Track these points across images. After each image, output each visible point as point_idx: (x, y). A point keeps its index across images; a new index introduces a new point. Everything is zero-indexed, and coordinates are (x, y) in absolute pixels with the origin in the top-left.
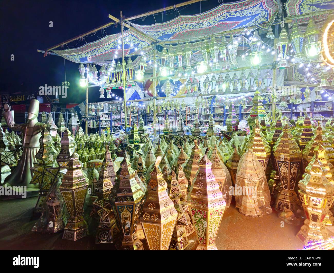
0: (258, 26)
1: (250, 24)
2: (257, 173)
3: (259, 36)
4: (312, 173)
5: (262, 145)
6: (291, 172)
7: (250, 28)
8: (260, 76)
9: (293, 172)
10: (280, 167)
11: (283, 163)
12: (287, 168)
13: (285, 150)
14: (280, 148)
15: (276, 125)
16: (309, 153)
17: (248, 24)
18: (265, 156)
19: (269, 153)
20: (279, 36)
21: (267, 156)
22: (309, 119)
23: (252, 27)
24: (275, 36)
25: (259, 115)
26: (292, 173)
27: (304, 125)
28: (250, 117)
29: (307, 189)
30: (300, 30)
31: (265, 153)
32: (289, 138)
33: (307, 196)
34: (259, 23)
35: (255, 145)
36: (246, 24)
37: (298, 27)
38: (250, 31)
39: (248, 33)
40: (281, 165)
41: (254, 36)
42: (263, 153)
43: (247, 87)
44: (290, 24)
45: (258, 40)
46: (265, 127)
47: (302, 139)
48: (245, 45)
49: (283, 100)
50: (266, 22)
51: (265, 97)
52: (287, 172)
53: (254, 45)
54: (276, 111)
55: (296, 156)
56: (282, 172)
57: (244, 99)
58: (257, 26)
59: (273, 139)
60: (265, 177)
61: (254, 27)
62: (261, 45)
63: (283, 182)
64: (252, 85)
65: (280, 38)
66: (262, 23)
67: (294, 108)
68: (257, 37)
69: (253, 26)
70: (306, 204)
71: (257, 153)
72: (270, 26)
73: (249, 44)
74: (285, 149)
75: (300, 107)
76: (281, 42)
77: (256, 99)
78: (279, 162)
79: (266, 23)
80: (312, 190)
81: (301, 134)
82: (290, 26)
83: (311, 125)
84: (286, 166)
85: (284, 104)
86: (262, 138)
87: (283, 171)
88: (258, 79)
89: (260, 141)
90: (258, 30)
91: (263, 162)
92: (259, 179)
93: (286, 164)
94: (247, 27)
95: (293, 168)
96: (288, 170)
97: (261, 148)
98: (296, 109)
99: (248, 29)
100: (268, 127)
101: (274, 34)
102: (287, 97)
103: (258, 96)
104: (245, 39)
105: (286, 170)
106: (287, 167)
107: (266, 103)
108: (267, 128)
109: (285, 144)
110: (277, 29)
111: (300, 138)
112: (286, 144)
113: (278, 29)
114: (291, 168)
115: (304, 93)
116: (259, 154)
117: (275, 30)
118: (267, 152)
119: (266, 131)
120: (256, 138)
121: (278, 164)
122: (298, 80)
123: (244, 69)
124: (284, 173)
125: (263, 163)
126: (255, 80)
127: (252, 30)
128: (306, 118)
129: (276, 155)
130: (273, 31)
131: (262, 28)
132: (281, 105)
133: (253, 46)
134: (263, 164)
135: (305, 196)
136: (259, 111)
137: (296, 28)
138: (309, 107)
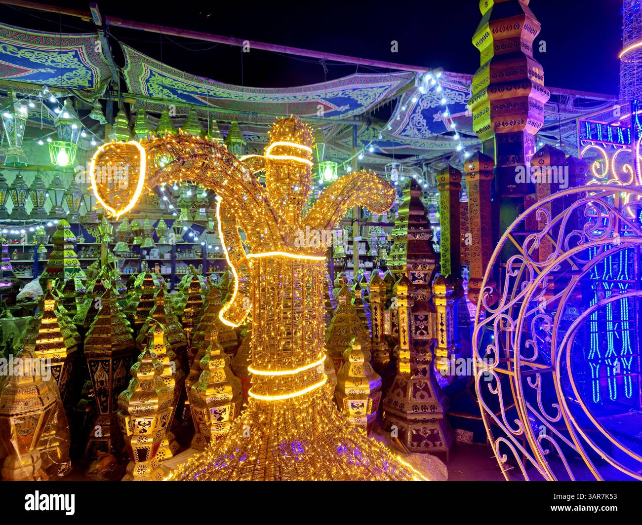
0: (74, 93)
1: (56, 83)
2: (42, 397)
3: (76, 110)
4: (139, 375)
5: (58, 335)
6: (114, 378)
7: (56, 89)
8: (76, 189)
9: (118, 377)
10: (95, 373)
11: (100, 364)
12: (107, 372)
13: (104, 339)
14: (96, 336)
15: (94, 290)
16: (144, 337)
17: (52, 81)
18: (64, 355)
19: (72, 347)
20: (114, 122)
21: (68, 355)
22: (151, 277)
23: (60, 90)
24: (107, 120)
25: (67, 270)
26: (115, 381)
27: (143, 287)
28: (46, 273)
29: (131, 406)
30: (149, 121)
31: (64, 349)
32: (113, 314)
33: (130, 418)
34: (74, 85)
35: (42, 336)
36: (47, 79)
37: (145, 117)
38: (56, 96)
39: (53, 100)
40: (97, 369)
41: (63, 108)
42: (58, 350)
43: (47, 208)
44: (133, 107)
45: (72, 118)
46: (75, 294)
47: (138, 313)
48: (45, 121)
49: (122, 239)
50: (89, 89)
51: (93, 230)
52: (107, 380)
53: (65, 125)
54: (107, 260)
55: (124, 347)
56: (97, 382)
57: (42, 233)
58: (71, 90)
59: (87, 319)
60: (59, 400)
61: (63, 90)
62: (78, 129)
63: (100, 400)
64: (59, 204)
65: (115, 126)
66: (81, 88)
67: (145, 252)
68: (70, 113)
69: (63, 88)
70: (129, 434)
71: (46, 352)
72: (97, 100)
73: (55, 120)
74: (105, 336)
75: (155, 251)
76: (117, 133)
77: (60, 236)
78: (92, 364)
79: (88, 91)
80: (137, 406)
81: (138, 303)
82: (132, 109)
83: (154, 287)
84: (104, 369)
85: (121, 246)
86: (60, 319)
87: (99, 380)
88: (72, 195)
89: (55, 325)
90: (72, 98)
91: (58, 369)
92: (45, 409)
93: (105, 364)
94: (49, 86)
95: (118, 370)
96: (109, 375)
97: (56, 340)
98: (148, 254)
99: (52, 90)
100: (81, 294)
101: (105, 115)
102: (129, 234)
103: (65, 230)
104: (44, 108)
105: (105, 377)
106: (106, 370)
107: (95, 241)
108: (78, 296)
109: (104, 326)
110: (109, 108)
111: (136, 312)
112: (107, 326)
113: (111, 107)
114: (114, 370)
115: (157, 229)
116: (51, 353)
117: (107, 109)
118: (68, 347)
119: (75, 301)
120: (45, 321)
121: (91, 366)
122: (153, 203)
123: (42, 169)
124: (102, 382)
125: (58, 371)
126: (65, 194)
127: (60, 95)
128: (147, 276)
129: (88, 349)
130: (104, 110)
131: (79, 97)
132: (118, 249)
133: (62, 128)
134: (58, 373)
135: (127, 420)
136: (65, 260)
137: (143, 116)
138: (169, 252)
